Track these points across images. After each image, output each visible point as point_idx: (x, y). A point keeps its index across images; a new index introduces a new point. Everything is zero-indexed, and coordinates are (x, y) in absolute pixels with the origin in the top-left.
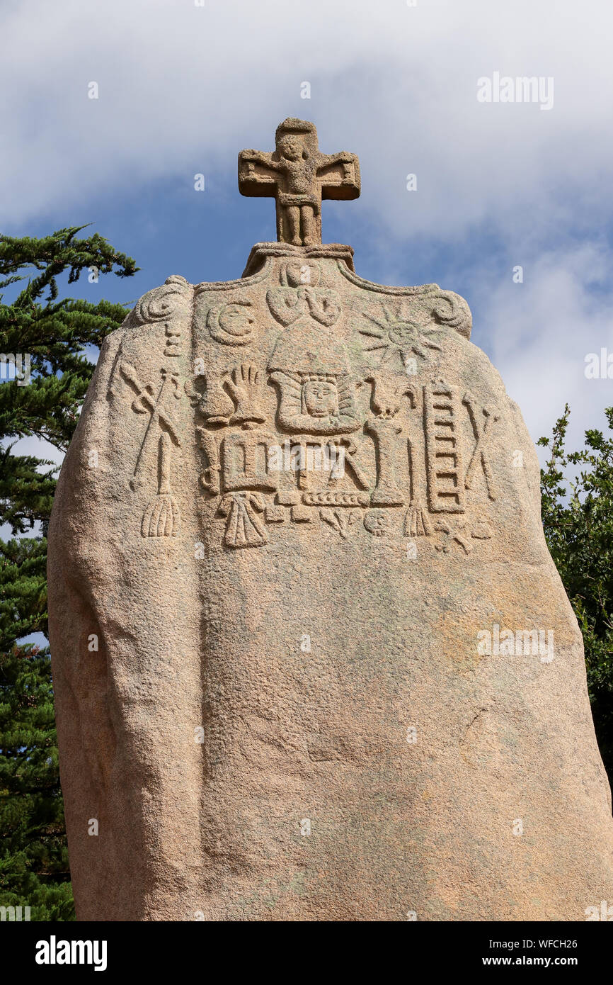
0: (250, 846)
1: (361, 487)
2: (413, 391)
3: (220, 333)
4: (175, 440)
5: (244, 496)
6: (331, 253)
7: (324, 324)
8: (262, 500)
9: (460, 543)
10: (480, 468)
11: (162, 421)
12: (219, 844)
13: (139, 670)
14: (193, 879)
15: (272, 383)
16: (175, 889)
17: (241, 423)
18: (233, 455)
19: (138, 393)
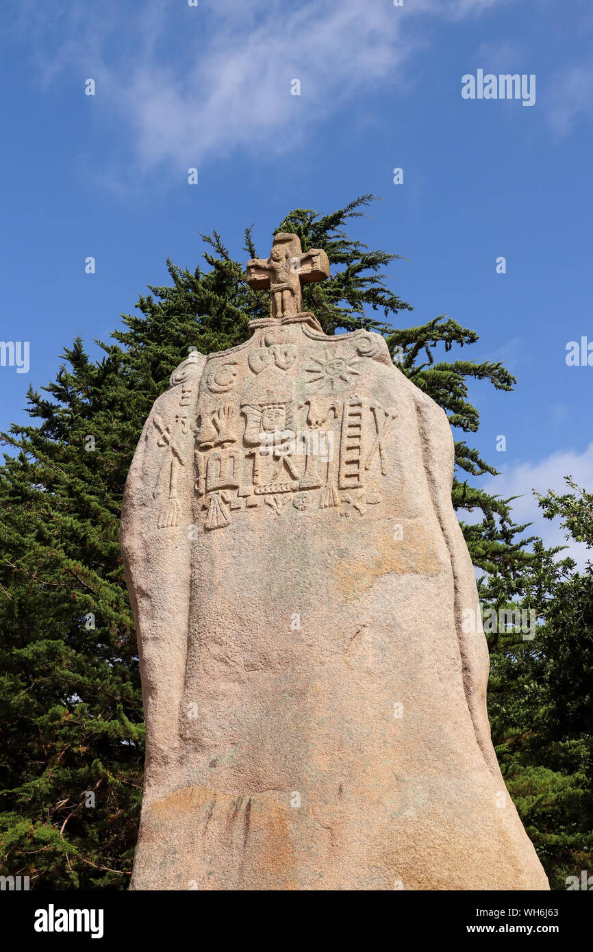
0: (204, 732)
1: (294, 478)
2: (336, 406)
3: (214, 386)
4: (180, 461)
5: (218, 493)
6: (297, 319)
7: (283, 369)
8: (229, 495)
9: (357, 509)
10: (378, 453)
11: (173, 450)
12: (188, 732)
13: (152, 618)
14: (173, 756)
15: (243, 414)
16: (162, 763)
17: (220, 444)
18: (214, 465)
19: (162, 433)
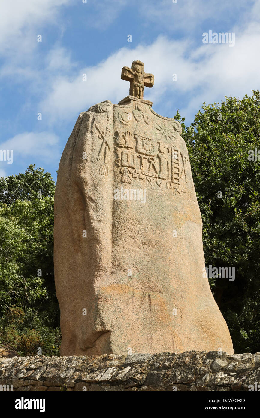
0: (125, 264)
1: (156, 172)
2: (169, 148)
3: (122, 121)
4: (109, 149)
5: (127, 169)
6: (148, 103)
7: (147, 124)
8: (132, 171)
9: (179, 193)
10: (184, 173)
11: (106, 142)
12: (117, 262)
13: (96, 211)
14: (109, 270)
15: (135, 138)
16: (104, 272)
17: (127, 148)
18: (125, 156)
19: (100, 133)
